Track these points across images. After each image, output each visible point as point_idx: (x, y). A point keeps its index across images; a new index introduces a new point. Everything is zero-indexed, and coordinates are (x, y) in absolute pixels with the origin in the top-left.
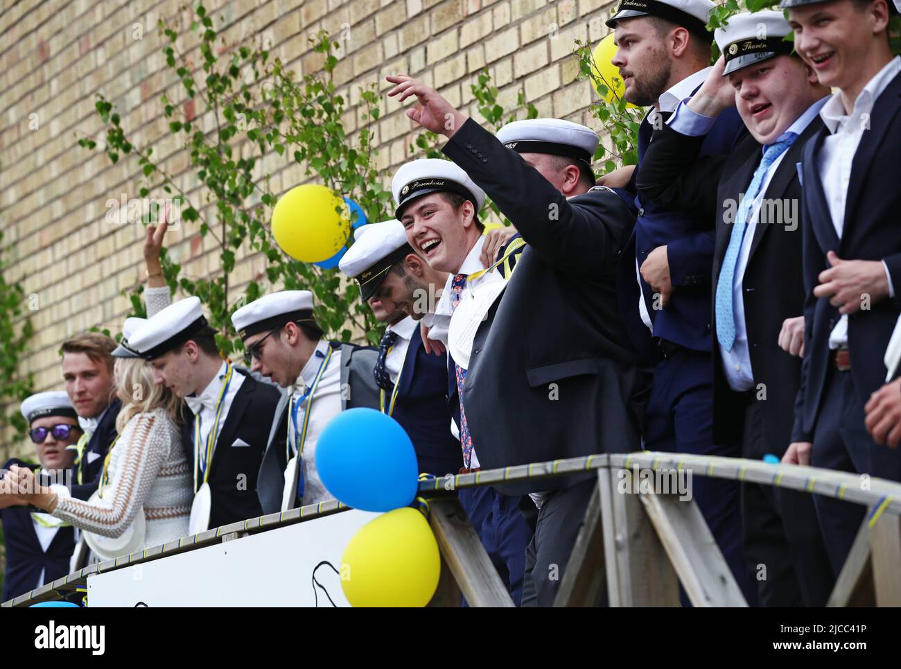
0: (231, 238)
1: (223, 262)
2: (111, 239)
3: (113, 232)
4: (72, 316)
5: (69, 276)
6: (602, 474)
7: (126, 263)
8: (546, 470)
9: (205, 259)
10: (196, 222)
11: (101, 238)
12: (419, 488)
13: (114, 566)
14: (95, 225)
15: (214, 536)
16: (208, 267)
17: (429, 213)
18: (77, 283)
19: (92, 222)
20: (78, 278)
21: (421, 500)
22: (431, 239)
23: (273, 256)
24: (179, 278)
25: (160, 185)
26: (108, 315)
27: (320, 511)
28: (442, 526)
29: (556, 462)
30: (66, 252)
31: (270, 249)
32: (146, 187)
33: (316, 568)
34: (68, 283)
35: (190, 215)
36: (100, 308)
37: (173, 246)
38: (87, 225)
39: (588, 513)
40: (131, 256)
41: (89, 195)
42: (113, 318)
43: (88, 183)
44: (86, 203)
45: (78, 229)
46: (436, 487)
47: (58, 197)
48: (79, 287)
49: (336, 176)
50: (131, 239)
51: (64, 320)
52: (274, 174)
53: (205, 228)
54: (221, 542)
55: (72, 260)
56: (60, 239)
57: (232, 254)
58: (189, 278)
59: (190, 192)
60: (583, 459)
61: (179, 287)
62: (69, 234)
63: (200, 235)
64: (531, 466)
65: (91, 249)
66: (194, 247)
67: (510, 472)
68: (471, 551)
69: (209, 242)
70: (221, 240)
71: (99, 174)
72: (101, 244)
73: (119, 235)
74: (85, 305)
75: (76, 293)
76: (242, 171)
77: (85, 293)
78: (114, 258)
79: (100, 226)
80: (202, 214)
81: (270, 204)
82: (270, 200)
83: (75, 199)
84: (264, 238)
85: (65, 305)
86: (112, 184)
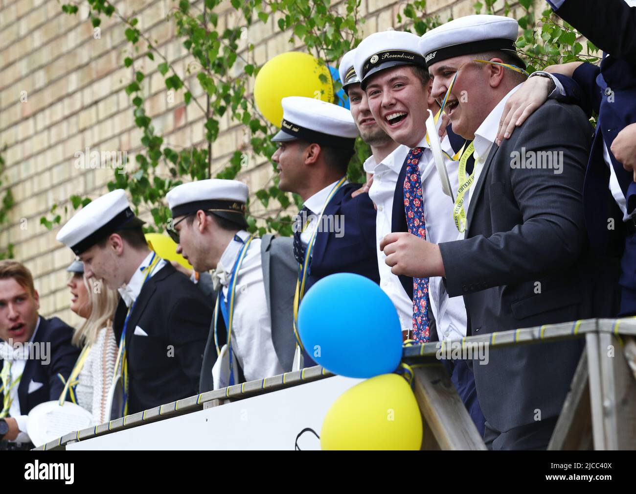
0: (215, 107)
1: (206, 131)
2: (93, 110)
3: (96, 103)
4: (53, 187)
5: (50, 147)
6: (590, 339)
7: (109, 134)
8: (533, 335)
9: (188, 130)
10: (179, 91)
11: (84, 108)
12: (404, 353)
13: (93, 433)
14: (78, 96)
15: (195, 403)
16: (191, 139)
17: (399, 85)
18: (58, 153)
19: (75, 92)
20: (60, 148)
21: (406, 366)
22: (399, 112)
23: (255, 126)
24: (162, 148)
25: (143, 56)
26: (90, 186)
27: (303, 378)
28: (427, 393)
29: (543, 327)
30: (48, 122)
31: (252, 119)
32: (131, 57)
33: (299, 435)
34: (49, 154)
35: (174, 83)
36: (82, 179)
37: (157, 116)
38: (70, 95)
39: (575, 379)
40: (113, 127)
41: (72, 65)
42: (94, 189)
43: (71, 53)
44: (69, 73)
45: (60, 99)
46: (422, 353)
47: (41, 67)
48: (60, 158)
49: (321, 44)
50: (114, 109)
51: (45, 191)
52: (259, 44)
53: (189, 97)
54: (203, 409)
55: (54, 130)
56: (42, 110)
57: (216, 123)
58: (172, 148)
59: (174, 62)
60: (571, 324)
61: (162, 157)
62: (51, 105)
63: (184, 105)
64: (518, 331)
65: (73, 120)
66: (177, 118)
67: (497, 337)
68: (455, 417)
69: (194, 111)
70: (205, 108)
71: (82, 44)
72: (83, 115)
73: (101, 105)
74: (66, 176)
75: (58, 164)
76: (226, 42)
77: (67, 164)
78: (96, 129)
79: (82, 96)
80: (186, 83)
81: (253, 75)
82: (252, 70)
83: (58, 69)
84: (245, 108)
85: (47, 175)
86: (94, 54)
